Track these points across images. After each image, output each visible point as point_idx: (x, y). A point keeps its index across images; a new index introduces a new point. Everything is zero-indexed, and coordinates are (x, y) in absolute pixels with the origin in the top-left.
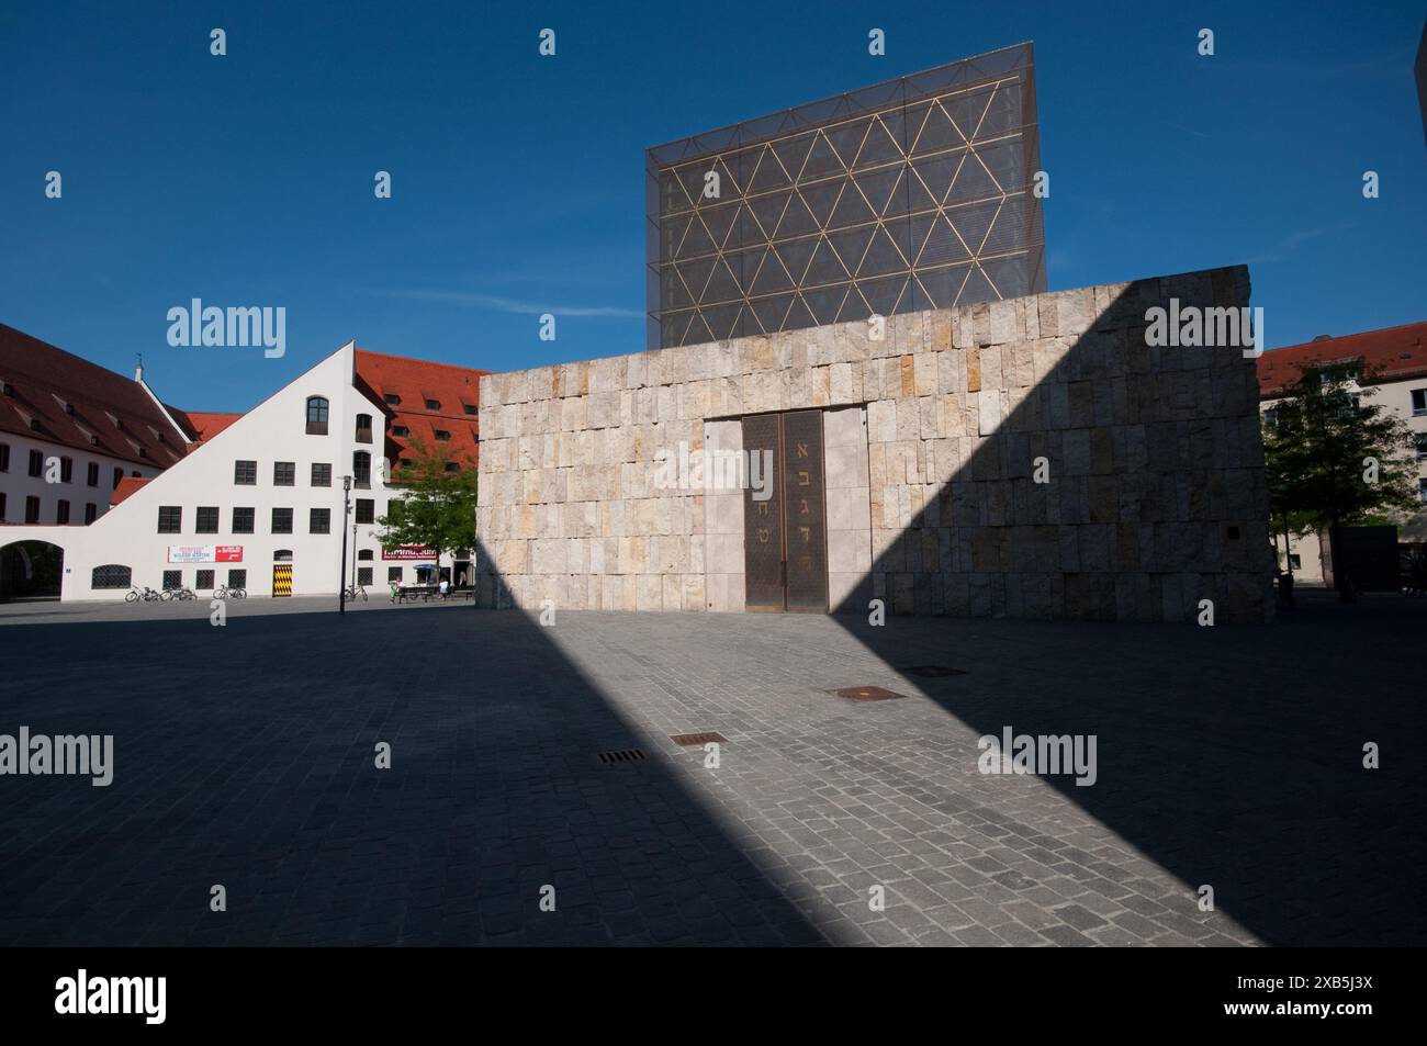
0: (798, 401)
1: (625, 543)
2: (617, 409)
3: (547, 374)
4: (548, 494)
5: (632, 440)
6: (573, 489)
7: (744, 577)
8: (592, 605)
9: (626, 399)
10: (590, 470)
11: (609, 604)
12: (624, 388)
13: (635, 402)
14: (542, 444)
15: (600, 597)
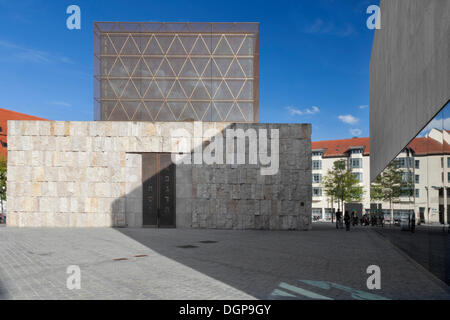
0: (166, 150)
1: (88, 201)
2: (85, 144)
3: (47, 124)
4: (48, 177)
5: (92, 159)
6: (62, 176)
7: (141, 215)
8: (71, 225)
9: (89, 141)
10: (71, 169)
11: (79, 224)
12: (88, 135)
13: (94, 142)
14: (44, 155)
15: (75, 222)
